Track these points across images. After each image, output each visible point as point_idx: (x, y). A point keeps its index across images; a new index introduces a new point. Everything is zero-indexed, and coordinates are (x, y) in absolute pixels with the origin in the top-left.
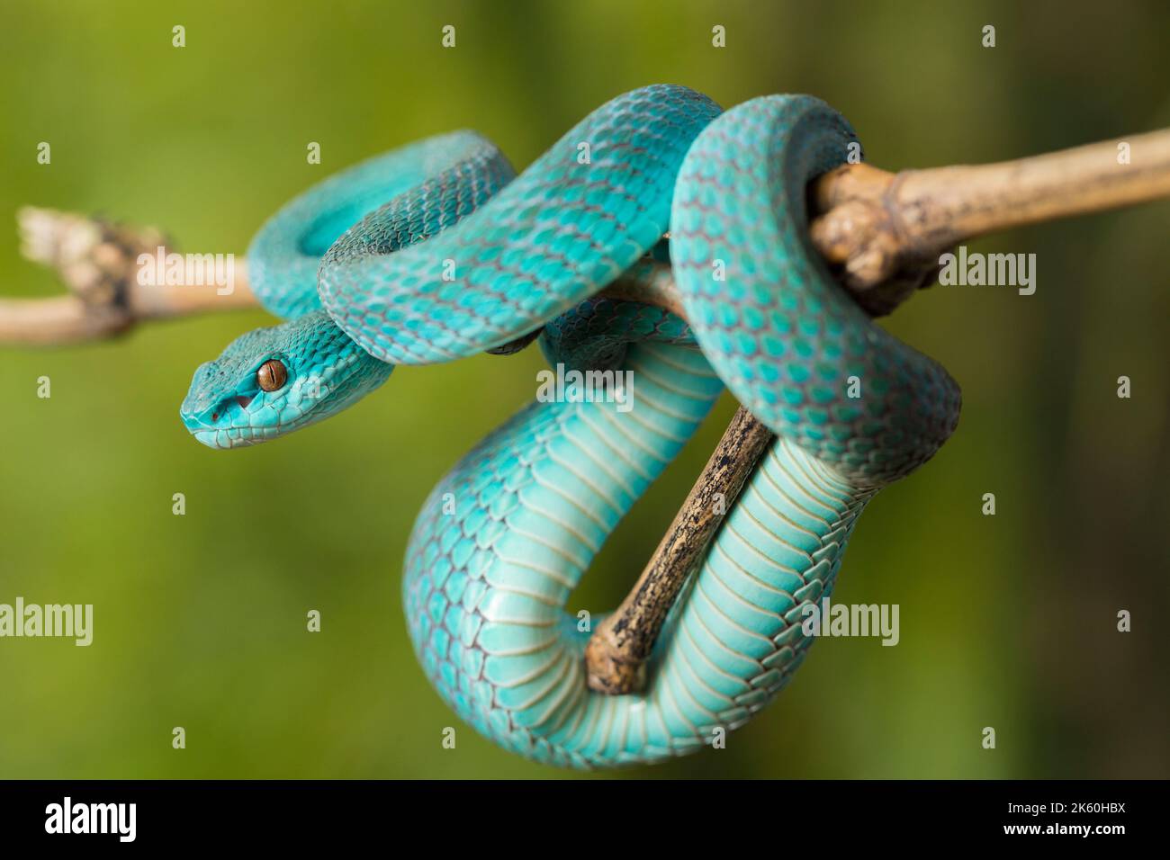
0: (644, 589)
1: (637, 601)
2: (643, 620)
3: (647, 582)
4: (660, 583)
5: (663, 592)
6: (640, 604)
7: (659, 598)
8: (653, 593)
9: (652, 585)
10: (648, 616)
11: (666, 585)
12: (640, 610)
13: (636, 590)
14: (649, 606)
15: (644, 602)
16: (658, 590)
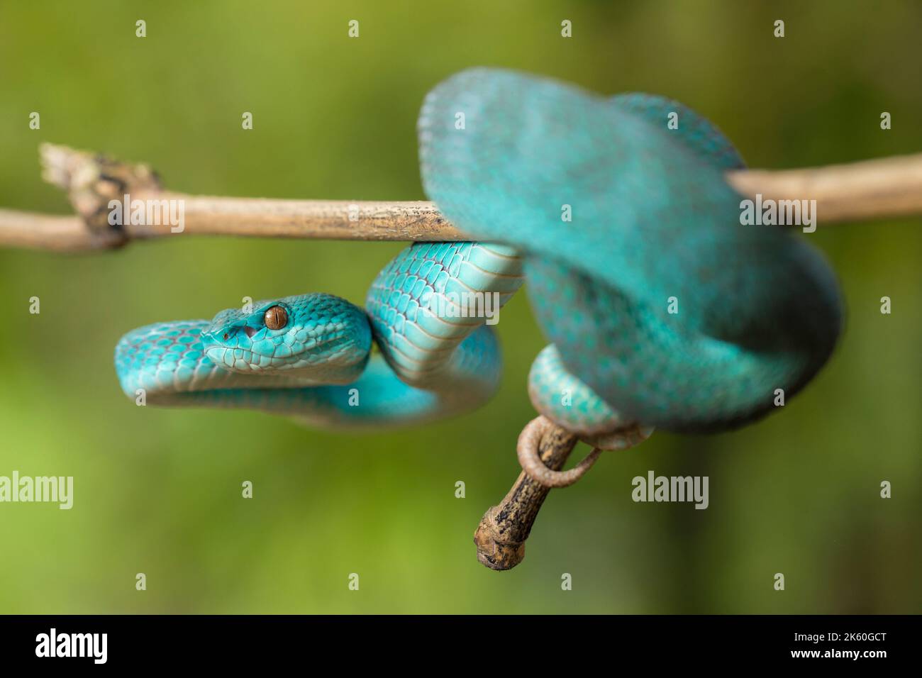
0: (520, 489)
1: (515, 498)
2: (519, 513)
3: (522, 483)
4: (532, 486)
5: (535, 492)
6: (517, 501)
7: (532, 497)
8: (526, 493)
9: (526, 487)
10: (523, 510)
11: (537, 487)
12: (517, 505)
13: (514, 489)
14: (524, 502)
15: (520, 500)
16: (531, 491)
